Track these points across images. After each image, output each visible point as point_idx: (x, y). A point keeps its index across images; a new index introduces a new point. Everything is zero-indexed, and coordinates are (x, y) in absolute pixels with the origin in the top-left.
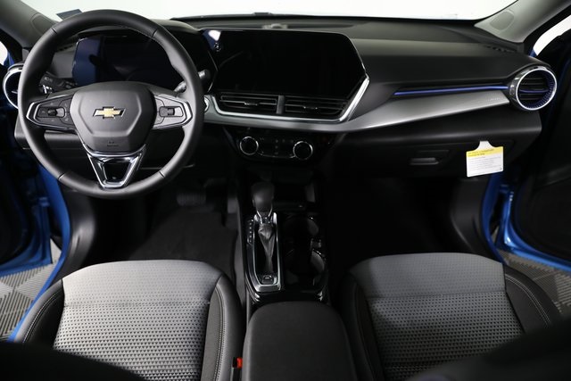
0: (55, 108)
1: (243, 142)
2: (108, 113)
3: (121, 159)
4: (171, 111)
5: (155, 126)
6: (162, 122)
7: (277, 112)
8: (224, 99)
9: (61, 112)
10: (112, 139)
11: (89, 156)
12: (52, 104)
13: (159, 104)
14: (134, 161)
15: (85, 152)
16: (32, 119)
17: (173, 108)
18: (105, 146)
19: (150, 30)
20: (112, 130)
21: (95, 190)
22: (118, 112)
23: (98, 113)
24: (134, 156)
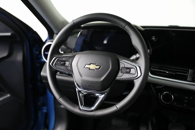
0: (65, 61)
1: (163, 95)
2: (92, 67)
3: (93, 94)
4: (128, 70)
5: (117, 78)
6: (122, 76)
7: (188, 80)
8: (153, 68)
9: (67, 63)
10: (92, 81)
11: (77, 90)
12: (64, 59)
13: (122, 66)
14: (101, 97)
15: (75, 87)
16: (53, 66)
17: (130, 69)
18: (87, 85)
19: (123, 24)
20: (93, 77)
21: (76, 110)
22: (98, 67)
23: (87, 66)
24: (102, 94)
